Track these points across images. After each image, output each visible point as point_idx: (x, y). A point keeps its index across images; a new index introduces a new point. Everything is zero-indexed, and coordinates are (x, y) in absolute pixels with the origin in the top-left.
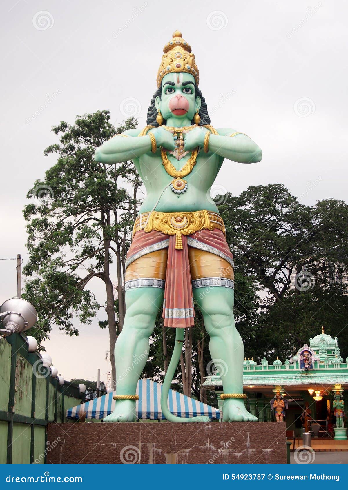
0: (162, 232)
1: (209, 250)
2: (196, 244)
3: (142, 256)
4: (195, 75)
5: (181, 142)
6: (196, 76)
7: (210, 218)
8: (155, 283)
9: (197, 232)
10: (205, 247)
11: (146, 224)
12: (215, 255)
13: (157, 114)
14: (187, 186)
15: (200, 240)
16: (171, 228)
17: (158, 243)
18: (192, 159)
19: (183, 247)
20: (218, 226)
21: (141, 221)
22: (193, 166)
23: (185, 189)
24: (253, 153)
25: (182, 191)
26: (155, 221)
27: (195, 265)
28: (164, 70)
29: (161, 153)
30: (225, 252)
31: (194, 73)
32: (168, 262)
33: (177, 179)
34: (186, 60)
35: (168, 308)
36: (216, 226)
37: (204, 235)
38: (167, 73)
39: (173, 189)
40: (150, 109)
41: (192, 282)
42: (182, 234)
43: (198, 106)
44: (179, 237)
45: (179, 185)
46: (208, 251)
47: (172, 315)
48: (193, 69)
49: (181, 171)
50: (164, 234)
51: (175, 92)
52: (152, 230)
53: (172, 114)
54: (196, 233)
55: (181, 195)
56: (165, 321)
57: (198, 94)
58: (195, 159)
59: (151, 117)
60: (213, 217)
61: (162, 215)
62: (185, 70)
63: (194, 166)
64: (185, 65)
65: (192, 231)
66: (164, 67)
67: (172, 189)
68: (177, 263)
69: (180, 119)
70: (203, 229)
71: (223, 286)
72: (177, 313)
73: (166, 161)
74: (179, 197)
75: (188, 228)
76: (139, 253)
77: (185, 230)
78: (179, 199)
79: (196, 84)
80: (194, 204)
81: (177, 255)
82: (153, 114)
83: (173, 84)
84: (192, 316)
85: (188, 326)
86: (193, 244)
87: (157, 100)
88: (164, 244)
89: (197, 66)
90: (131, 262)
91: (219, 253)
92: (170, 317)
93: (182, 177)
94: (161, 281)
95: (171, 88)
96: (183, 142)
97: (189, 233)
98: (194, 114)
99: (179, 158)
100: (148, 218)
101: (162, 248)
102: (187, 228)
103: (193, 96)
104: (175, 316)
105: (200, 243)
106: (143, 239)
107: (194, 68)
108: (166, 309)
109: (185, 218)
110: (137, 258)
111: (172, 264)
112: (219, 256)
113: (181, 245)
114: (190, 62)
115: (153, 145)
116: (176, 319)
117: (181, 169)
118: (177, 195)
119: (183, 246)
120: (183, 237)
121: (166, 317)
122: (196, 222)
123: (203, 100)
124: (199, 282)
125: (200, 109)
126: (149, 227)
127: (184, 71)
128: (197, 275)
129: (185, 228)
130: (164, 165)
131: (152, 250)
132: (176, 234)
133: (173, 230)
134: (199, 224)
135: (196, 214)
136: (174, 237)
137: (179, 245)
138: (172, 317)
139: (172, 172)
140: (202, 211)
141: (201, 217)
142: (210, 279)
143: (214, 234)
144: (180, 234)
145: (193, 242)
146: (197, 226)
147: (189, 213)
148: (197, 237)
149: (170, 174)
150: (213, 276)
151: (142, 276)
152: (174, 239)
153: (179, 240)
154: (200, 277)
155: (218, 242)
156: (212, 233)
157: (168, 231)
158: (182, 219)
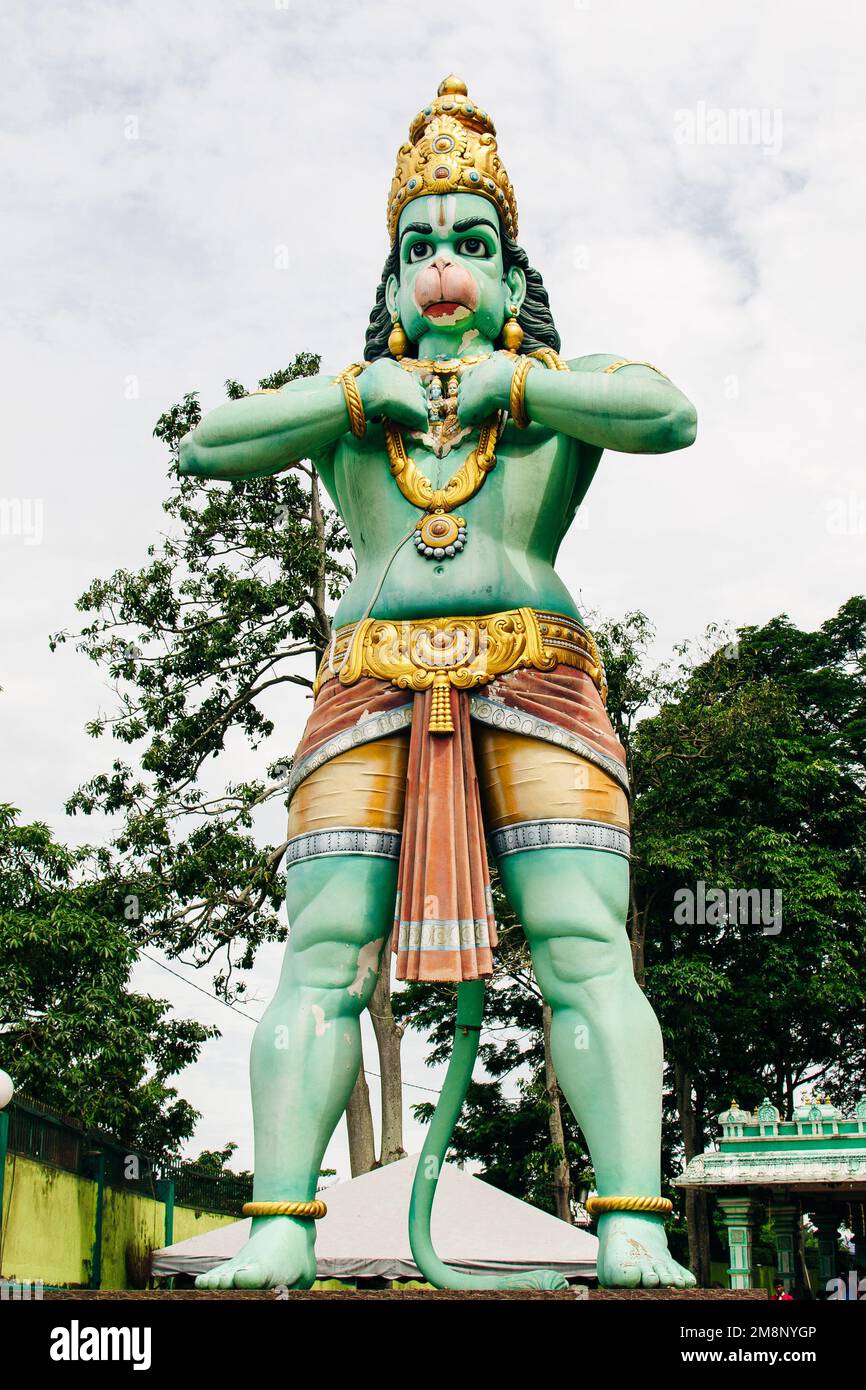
0: (390, 680)
1: (542, 734)
2: (495, 713)
3: (329, 760)
4: (499, 198)
5: (450, 402)
6: (501, 202)
7: (544, 633)
8: (372, 841)
9: (500, 678)
10: (526, 724)
11: (345, 659)
13: (392, 327)
14: (465, 534)
15: (511, 702)
16: (419, 667)
18: (484, 452)
19: (455, 726)
20: (569, 658)
21: (332, 653)
22: (483, 473)
23: (458, 544)
24: (667, 419)
25: (450, 549)
26: (370, 649)
27: (497, 781)
28: (402, 191)
29: (387, 438)
30: (592, 737)
31: (493, 193)
32: (409, 776)
33: (433, 516)
34: (467, 155)
35: (409, 918)
36: (563, 656)
37: (523, 685)
38: (409, 198)
39: (422, 546)
40: (373, 317)
42: (453, 687)
43: (516, 296)
44: (441, 694)
45: (438, 533)
46: (534, 734)
47: (419, 941)
48: (489, 182)
49: (446, 490)
50: (395, 687)
51: (434, 253)
52: (361, 677)
53: (428, 321)
54: (495, 680)
55: (446, 564)
56: (400, 960)
57: (514, 260)
58: (490, 452)
60: (553, 629)
61: (389, 631)
62: (464, 185)
63: (487, 473)
64: (461, 170)
65: (484, 673)
66: (403, 182)
67: (417, 545)
68: (437, 776)
70: (521, 667)
71: (587, 847)
72: (433, 936)
73: (400, 462)
74: (439, 570)
75: (472, 666)
76: (321, 749)
77: (459, 673)
78: (441, 576)
79: (507, 228)
80: (489, 590)
81: (436, 751)
82: (381, 329)
83: (427, 230)
84: (485, 942)
85: (467, 976)
87: (392, 285)
88: (396, 720)
89: (505, 172)
90: (298, 779)
91: (572, 739)
92: (413, 946)
93: (450, 508)
94: (389, 834)
95: (423, 243)
96: (456, 400)
97: (475, 680)
98: (499, 320)
99: (441, 451)
100: (351, 641)
101: (391, 731)
102: (466, 665)
103: (495, 263)
104: (426, 945)
105: (508, 712)
106: (334, 707)
108: (403, 922)
109: (460, 634)
110: (316, 765)
111: (422, 780)
112: (571, 751)
113: (449, 718)
114: (481, 159)
116: (427, 952)
117: (446, 483)
118: (434, 564)
119: (454, 720)
120: (455, 695)
121: (401, 947)
122: (495, 646)
123: (533, 280)
124: (510, 836)
125: (523, 306)
126: (353, 668)
127: (461, 187)
128: (504, 814)
129: (459, 667)
130: (394, 475)
131: (360, 739)
132: (432, 684)
133: (423, 673)
134: (504, 650)
135: (498, 619)
136: (428, 693)
137: (441, 718)
138: (419, 949)
139: (420, 492)
140: (516, 611)
141: (513, 629)
142: (541, 824)
143: (556, 681)
144: (446, 685)
145: (488, 708)
146: (499, 659)
147: (475, 618)
148: (500, 694)
149: (413, 500)
150: (553, 814)
151: (328, 822)
152: (427, 701)
153: (441, 705)
154: (513, 819)
155: (569, 706)
156: (550, 680)
157: (409, 678)
158: (453, 637)
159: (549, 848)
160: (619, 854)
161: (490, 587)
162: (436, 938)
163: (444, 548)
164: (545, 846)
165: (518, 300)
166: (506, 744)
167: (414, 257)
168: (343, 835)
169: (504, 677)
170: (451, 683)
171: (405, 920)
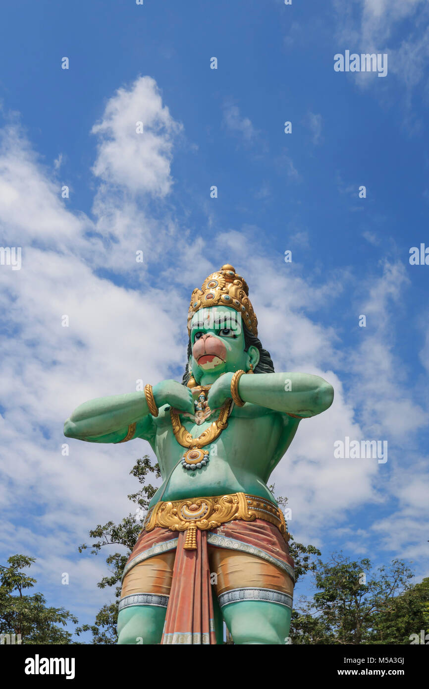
0: (168, 527)
1: (242, 548)
2: (218, 540)
3: (137, 564)
6: (243, 312)
7: (249, 504)
8: (154, 599)
9: (223, 524)
10: (235, 544)
12: (252, 554)
14: (208, 458)
15: (228, 535)
16: (182, 520)
17: (161, 544)
18: (221, 420)
19: (197, 546)
20: (264, 516)
22: (220, 430)
23: (203, 462)
25: (199, 465)
26: (159, 515)
30: (272, 552)
31: (239, 306)
32: (174, 569)
33: (191, 450)
34: (224, 289)
35: (168, 632)
36: (258, 515)
37: (235, 527)
38: (194, 312)
39: (185, 464)
43: (253, 360)
44: (191, 531)
45: (194, 457)
46: (239, 549)
48: (236, 301)
49: (199, 438)
50: (171, 530)
52: (155, 527)
54: (221, 525)
55: (196, 472)
58: (224, 420)
60: (256, 503)
61: (169, 505)
62: (222, 302)
63: (222, 430)
64: (221, 295)
65: (215, 522)
67: (183, 464)
68: (186, 568)
70: (235, 519)
71: (265, 600)
73: (177, 428)
74: (193, 475)
77: (202, 522)
78: (195, 477)
81: (186, 557)
88: (170, 545)
91: (260, 551)
94: (164, 597)
95: (200, 332)
97: (210, 526)
99: (199, 422)
101: (167, 551)
102: (206, 518)
105: (227, 539)
109: (203, 504)
110: (131, 567)
111: (179, 570)
113: (194, 542)
114: (233, 289)
117: (200, 435)
118: (191, 472)
119: (197, 543)
120: (199, 532)
122: (222, 510)
126: (151, 524)
127: (219, 303)
128: (223, 587)
129: (202, 519)
130: (175, 434)
131: (151, 554)
132: (187, 527)
133: (184, 523)
134: (226, 512)
135: (223, 498)
136: (185, 532)
137: (190, 542)
139: (186, 440)
140: (235, 494)
141: (232, 502)
142: (241, 590)
143: (254, 526)
144: (193, 528)
146: (223, 515)
147: (212, 497)
148: (223, 532)
149: (183, 444)
151: (134, 591)
152: (184, 535)
153: (191, 536)
154: (227, 589)
155: (260, 537)
156: (250, 525)
157: (177, 526)
158: (200, 506)
159: (244, 601)
161: (220, 482)
163: (196, 464)
164: (242, 600)
166: (225, 555)
167: (196, 340)
168: (140, 596)
169: (226, 524)
170: (197, 527)
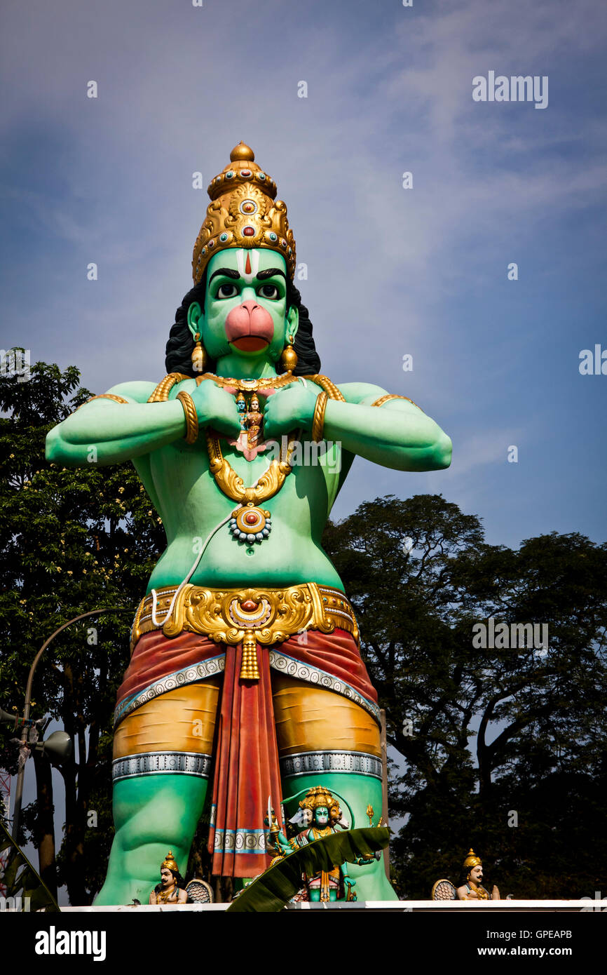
0: (206, 635)
1: (322, 683)
2: (289, 666)
3: (156, 696)
4: (288, 254)
5: (255, 416)
6: (289, 256)
7: (325, 604)
8: (190, 762)
9: (293, 637)
10: (314, 675)
11: (169, 615)
12: (338, 693)
14: (270, 524)
15: (301, 657)
16: (231, 626)
17: (198, 664)
19: (260, 675)
20: (342, 623)
21: (154, 609)
22: (284, 476)
23: (265, 531)
24: (432, 448)
25: (260, 535)
26: (191, 609)
28: (213, 241)
29: (207, 443)
30: (361, 686)
31: (285, 249)
32: (223, 712)
33: (246, 508)
34: (266, 218)
35: (224, 827)
36: (339, 622)
37: (312, 645)
38: (221, 247)
39: (237, 531)
40: (173, 332)
41: (282, 763)
42: (258, 642)
43: (292, 328)
45: (251, 522)
46: (319, 683)
47: (234, 845)
48: (282, 241)
49: (256, 488)
50: (212, 641)
51: (239, 293)
52: (183, 631)
53: (232, 345)
54: (290, 639)
55: (255, 546)
56: (216, 860)
57: (293, 299)
58: (289, 460)
59: (178, 352)
60: (331, 600)
61: (208, 594)
62: (265, 242)
63: (287, 476)
64: (264, 231)
65: (281, 634)
66: (213, 234)
67: (233, 531)
68: (246, 714)
69: (249, 359)
70: (309, 630)
71: (358, 772)
72: (245, 841)
73: (217, 461)
74: (250, 551)
75: (273, 627)
76: (150, 687)
77: (264, 633)
78: (252, 556)
79: (289, 276)
81: (245, 692)
82: (182, 344)
83: (235, 275)
86: (283, 667)
87: (193, 312)
88: (213, 666)
89: (291, 232)
90: (129, 710)
91: (347, 688)
92: (228, 849)
93: (258, 502)
94: (203, 757)
95: (230, 285)
96: (259, 416)
97: (274, 638)
98: (281, 347)
99: (250, 456)
100: (173, 601)
101: (208, 675)
102: (268, 626)
103: (282, 303)
104: (240, 848)
105: (300, 665)
106: (161, 653)
107: (285, 237)
108: (219, 831)
109: (265, 602)
110: (146, 699)
111: (234, 716)
112: (347, 697)
113: (256, 668)
114: (277, 219)
115: (190, 422)
116: (243, 855)
117: (256, 483)
118: (245, 547)
119: (259, 670)
120: (260, 650)
121: (217, 848)
122: (291, 613)
123: (304, 314)
124: (297, 762)
125: (296, 336)
126: (176, 623)
127: (262, 244)
128: (294, 744)
129: (263, 628)
131: (183, 681)
133: (235, 631)
134: (298, 617)
135: (292, 591)
136: (239, 648)
137: (251, 668)
138: (234, 851)
139: (236, 489)
140: (305, 585)
141: (304, 600)
142: (324, 754)
143: (335, 642)
144: (253, 642)
145: (284, 661)
146: (293, 623)
147: (276, 590)
149: (230, 494)
150: (336, 747)
151: (156, 747)
152: (239, 654)
153: (250, 658)
154: (299, 749)
155: (343, 661)
156: (329, 640)
157: (223, 635)
158: (258, 604)
159: (330, 773)
160: (377, 778)
161: (289, 566)
162: (247, 844)
163: (255, 534)
164: (327, 771)
165: (294, 331)
166: (296, 690)
167: (221, 294)
168: (169, 758)
169: (296, 637)
170: (257, 640)
171: (221, 828)
